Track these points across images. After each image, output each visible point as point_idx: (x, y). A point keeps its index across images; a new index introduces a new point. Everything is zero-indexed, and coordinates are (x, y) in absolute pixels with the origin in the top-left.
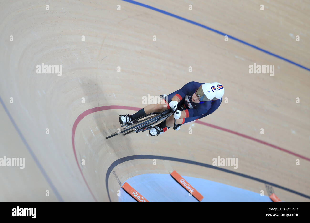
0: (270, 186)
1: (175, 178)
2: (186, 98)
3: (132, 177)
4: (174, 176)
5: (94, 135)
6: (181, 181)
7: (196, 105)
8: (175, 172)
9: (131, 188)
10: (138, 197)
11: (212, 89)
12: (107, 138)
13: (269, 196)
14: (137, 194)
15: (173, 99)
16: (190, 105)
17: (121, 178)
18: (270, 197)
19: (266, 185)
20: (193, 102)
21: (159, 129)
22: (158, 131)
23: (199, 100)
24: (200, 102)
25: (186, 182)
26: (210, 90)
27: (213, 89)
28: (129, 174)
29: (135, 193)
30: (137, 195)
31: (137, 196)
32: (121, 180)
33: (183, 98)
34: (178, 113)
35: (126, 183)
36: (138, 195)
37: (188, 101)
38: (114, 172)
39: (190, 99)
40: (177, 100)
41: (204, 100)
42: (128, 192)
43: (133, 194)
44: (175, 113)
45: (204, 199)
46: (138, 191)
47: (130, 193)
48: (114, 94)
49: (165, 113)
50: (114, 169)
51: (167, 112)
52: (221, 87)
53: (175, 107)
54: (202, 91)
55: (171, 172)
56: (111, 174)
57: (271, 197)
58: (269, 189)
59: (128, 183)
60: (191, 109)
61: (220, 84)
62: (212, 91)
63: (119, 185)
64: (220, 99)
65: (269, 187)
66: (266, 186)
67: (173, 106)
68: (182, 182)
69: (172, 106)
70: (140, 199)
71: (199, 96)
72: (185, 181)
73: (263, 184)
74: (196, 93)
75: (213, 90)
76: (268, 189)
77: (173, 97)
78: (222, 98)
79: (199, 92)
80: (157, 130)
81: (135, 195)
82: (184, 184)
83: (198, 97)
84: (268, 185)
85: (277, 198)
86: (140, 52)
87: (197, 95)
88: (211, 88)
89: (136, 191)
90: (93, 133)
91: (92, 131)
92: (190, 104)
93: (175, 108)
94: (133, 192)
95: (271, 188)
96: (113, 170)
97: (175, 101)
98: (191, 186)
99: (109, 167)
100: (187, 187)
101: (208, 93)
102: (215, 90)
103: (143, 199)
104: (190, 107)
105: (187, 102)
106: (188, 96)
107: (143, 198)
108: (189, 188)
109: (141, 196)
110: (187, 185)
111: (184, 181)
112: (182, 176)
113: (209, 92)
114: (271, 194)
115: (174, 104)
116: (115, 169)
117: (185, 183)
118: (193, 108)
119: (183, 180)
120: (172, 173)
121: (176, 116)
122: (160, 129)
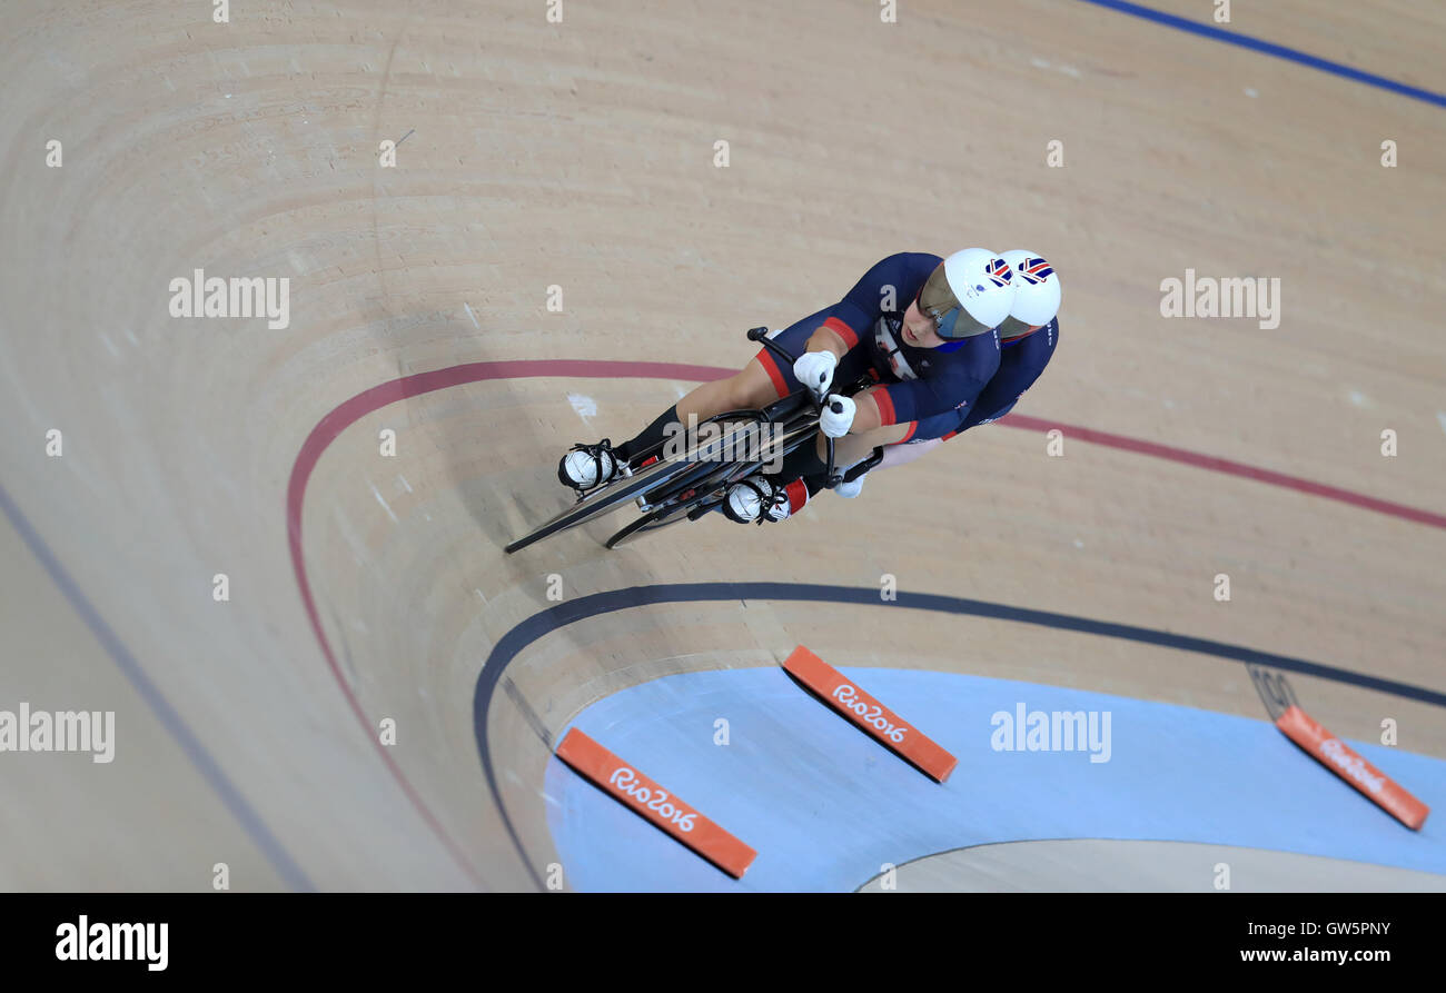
0: (1274, 672)
1: (808, 682)
2: (880, 333)
3: (602, 697)
4: (799, 675)
5: (392, 516)
6: (838, 695)
7: (925, 363)
8: (801, 653)
9: (601, 754)
10: (639, 792)
11: (992, 275)
12: (510, 550)
13: (1274, 719)
14: (635, 778)
15: (812, 341)
16: (901, 365)
17: (549, 711)
18: (1281, 723)
19: (1253, 666)
20: (911, 345)
21: (767, 489)
22: (766, 498)
23: (937, 334)
24: (942, 343)
25: (863, 697)
26: (985, 279)
27: (998, 274)
28: (583, 686)
29: (625, 775)
30: (632, 782)
31: (636, 789)
32: (548, 721)
33: (858, 335)
34: (837, 408)
35: (574, 735)
36: (637, 782)
37: (891, 345)
38: (510, 687)
39: (897, 337)
40: (833, 345)
41: (960, 331)
42: (590, 772)
43: (616, 783)
44: (827, 411)
45: (956, 768)
46: (634, 766)
47: (598, 778)
48: (466, 306)
49: (782, 412)
50: (507, 668)
51: (788, 409)
52: (1037, 269)
53: (823, 379)
54: (947, 289)
55: (786, 653)
56: (499, 694)
57: (1286, 724)
58: (1271, 685)
59: (582, 729)
60: (905, 380)
61: (1035, 257)
62: (996, 282)
63: (541, 742)
64: (1045, 328)
65: (1267, 676)
66: (1256, 675)
67: (811, 376)
68: (845, 698)
69: (807, 376)
70: (650, 800)
71: (935, 312)
72: (859, 691)
73: (1239, 668)
74: (918, 303)
75: (999, 278)
76: (1266, 684)
77: (811, 334)
78: (1054, 322)
79: (931, 295)
80: (760, 494)
81: (625, 784)
82: (857, 707)
83: (932, 317)
84: (1261, 669)
85: (1314, 726)
86: (573, 92)
87: (924, 310)
88: (988, 269)
89: (626, 765)
90: (388, 508)
91: (380, 499)
92: (899, 359)
93: (825, 387)
94: (614, 770)
95: (1281, 679)
96: (503, 678)
97: (819, 349)
98: (887, 714)
99: (483, 664)
100: (870, 721)
101: (973, 294)
102: (1008, 276)
103: (666, 802)
104: (899, 373)
105: (885, 350)
106: (887, 323)
107: (664, 797)
108: (880, 723)
109: (653, 787)
110: (870, 711)
111: (852, 691)
112: (843, 671)
113: (980, 288)
114: (1281, 709)
115: (817, 365)
116: (512, 669)
117: (856, 702)
118: (914, 376)
119: (850, 688)
120: (792, 659)
121: (833, 423)
122: (774, 490)
